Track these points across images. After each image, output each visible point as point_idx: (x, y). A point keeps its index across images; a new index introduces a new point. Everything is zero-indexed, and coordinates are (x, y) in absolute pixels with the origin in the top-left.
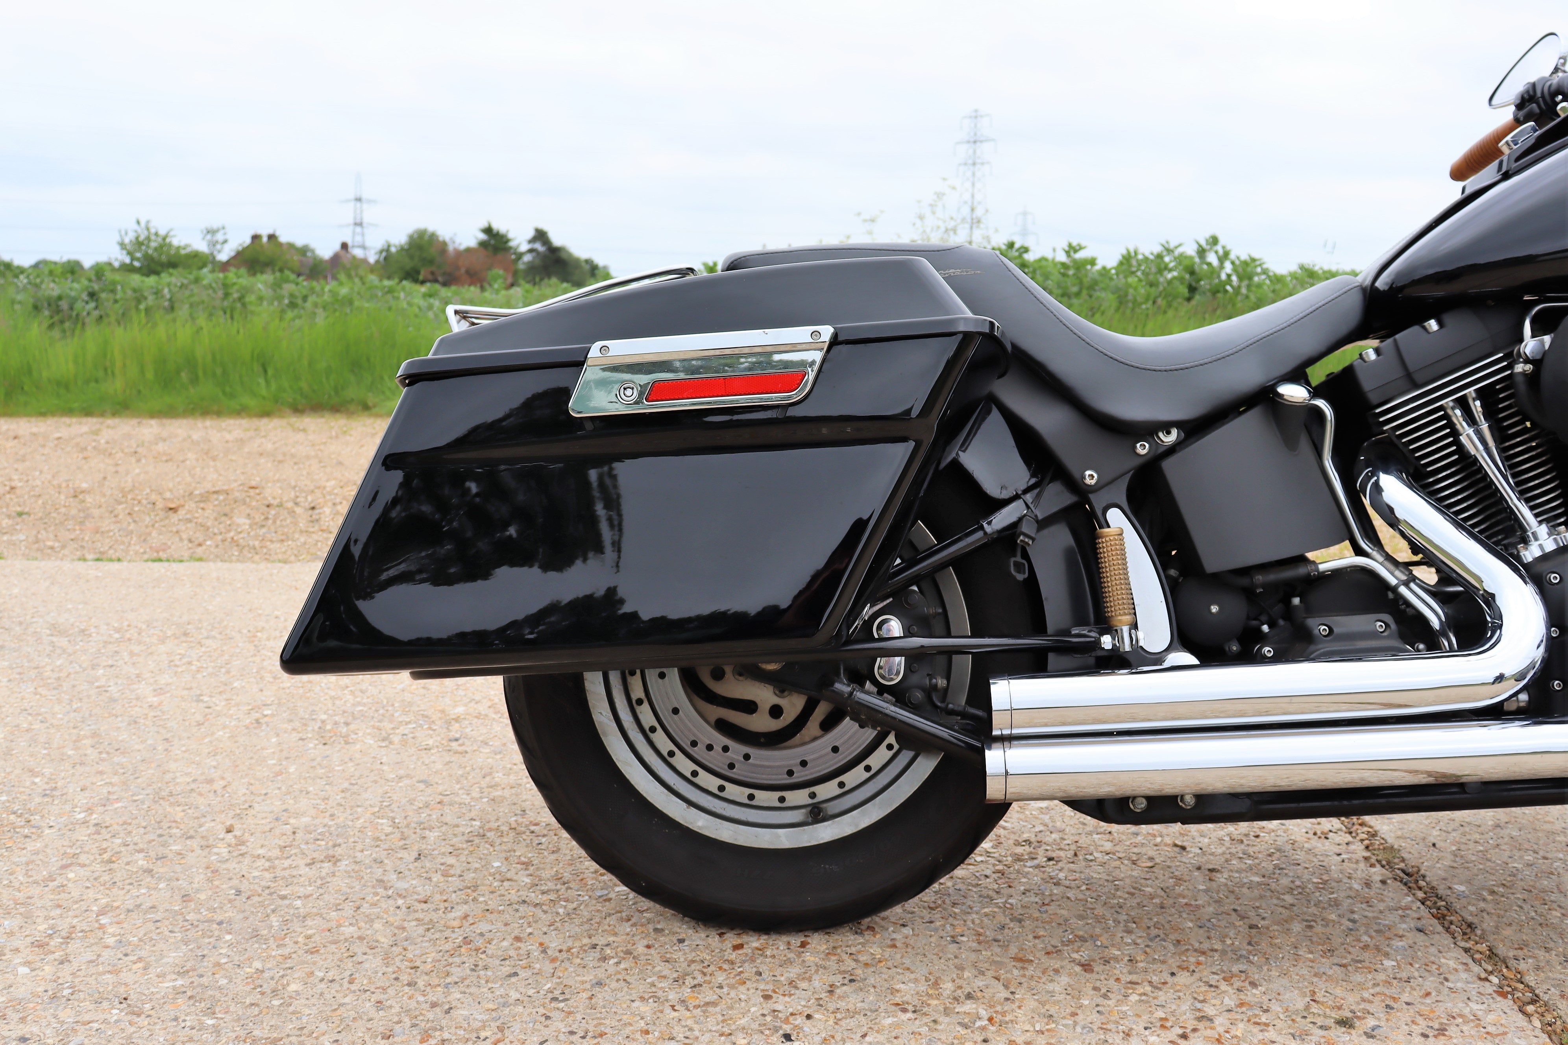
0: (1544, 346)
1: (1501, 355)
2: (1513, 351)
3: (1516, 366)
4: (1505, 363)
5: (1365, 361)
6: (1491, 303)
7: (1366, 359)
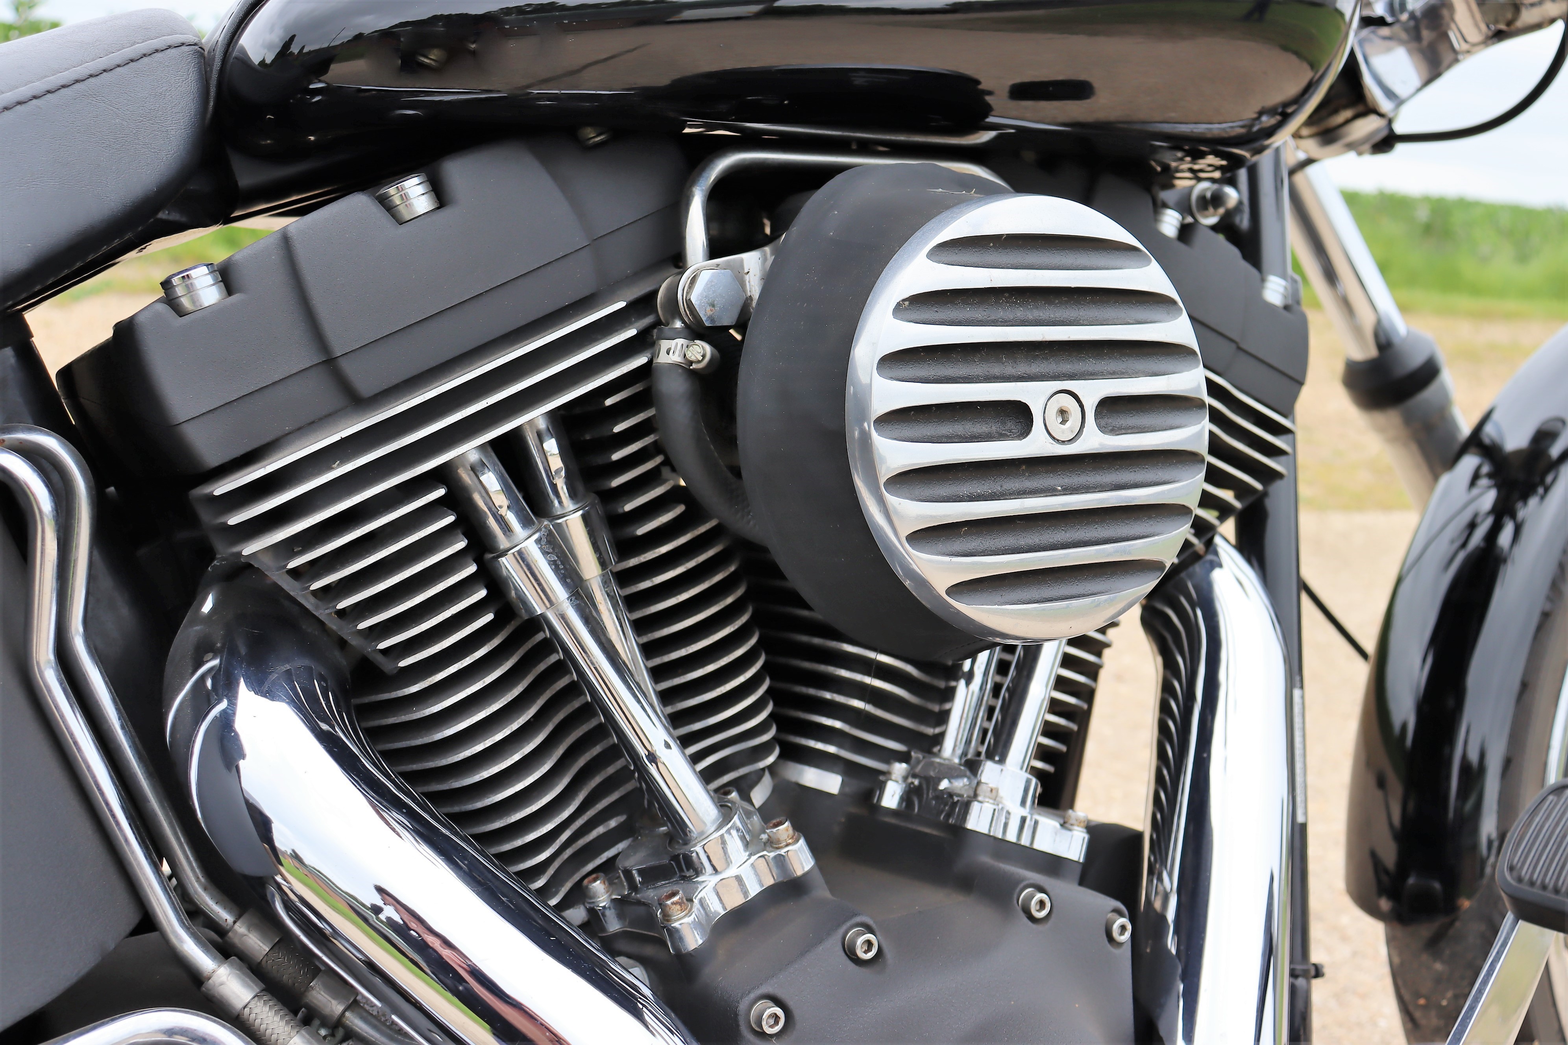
0: (742, 284)
1: (621, 304)
2: (655, 293)
3: (665, 344)
4: (631, 332)
5: (180, 312)
6: (594, 136)
7: (186, 302)
